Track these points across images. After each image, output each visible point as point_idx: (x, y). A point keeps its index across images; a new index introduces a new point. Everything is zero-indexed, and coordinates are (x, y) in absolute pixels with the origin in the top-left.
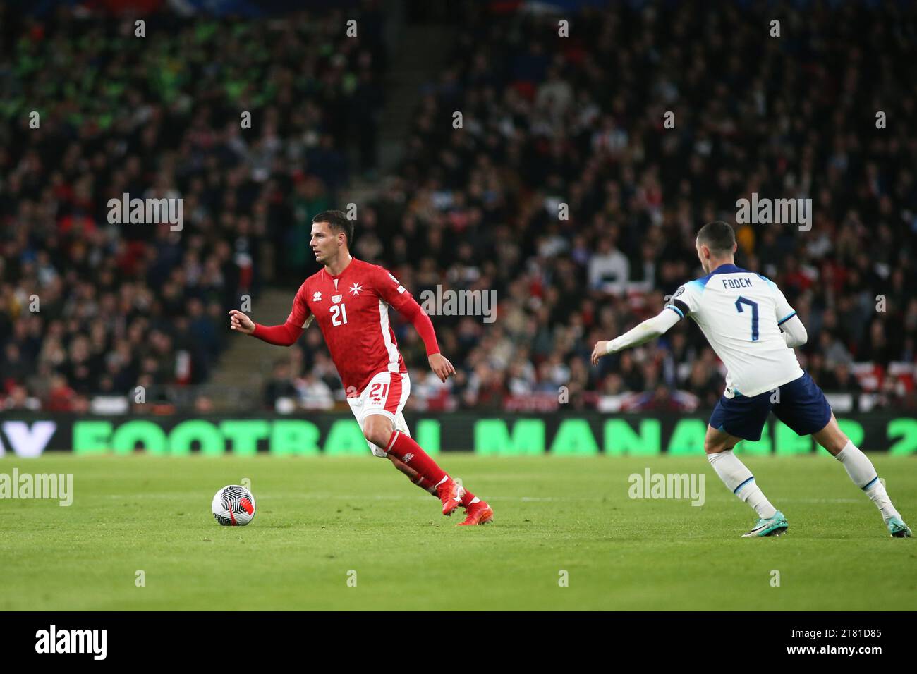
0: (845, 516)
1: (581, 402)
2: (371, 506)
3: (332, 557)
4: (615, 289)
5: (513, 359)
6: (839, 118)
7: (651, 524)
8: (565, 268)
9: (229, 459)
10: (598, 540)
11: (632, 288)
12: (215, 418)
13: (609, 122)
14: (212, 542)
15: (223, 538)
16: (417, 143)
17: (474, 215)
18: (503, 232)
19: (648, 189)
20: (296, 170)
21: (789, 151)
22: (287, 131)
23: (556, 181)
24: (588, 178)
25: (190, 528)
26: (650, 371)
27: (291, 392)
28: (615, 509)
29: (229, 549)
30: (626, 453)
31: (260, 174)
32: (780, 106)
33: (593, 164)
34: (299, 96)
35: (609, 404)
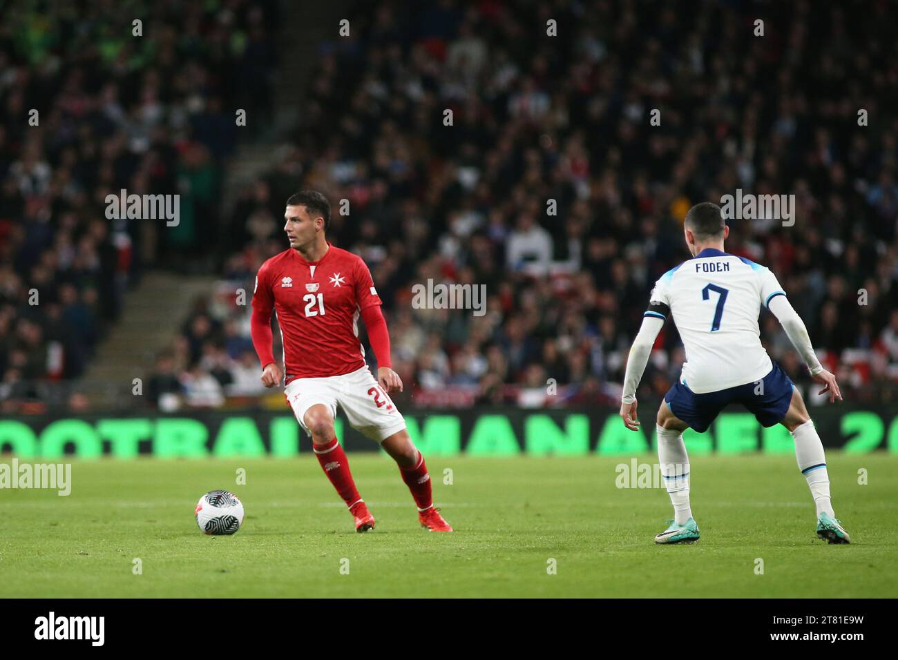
0: (796, 521)
1: (500, 396)
2: (267, 514)
3: (223, 571)
4: (536, 269)
5: (424, 348)
6: (785, 77)
7: (579, 532)
8: (480, 246)
9: (107, 463)
10: (520, 551)
11: (557, 268)
12: (92, 417)
13: (528, 83)
14: (89, 556)
15: (102, 551)
16: (315, 108)
17: (379, 188)
18: (411, 207)
19: (573, 157)
20: (179, 139)
21: (729, 115)
22: (169, 96)
23: (469, 150)
24: (506, 145)
25: (64, 540)
26: (577, 361)
27: (176, 387)
28: (539, 515)
29: (109, 563)
30: (550, 453)
31: (139, 145)
32: (718, 64)
33: (512, 131)
34: (182, 57)
35: (531, 398)
